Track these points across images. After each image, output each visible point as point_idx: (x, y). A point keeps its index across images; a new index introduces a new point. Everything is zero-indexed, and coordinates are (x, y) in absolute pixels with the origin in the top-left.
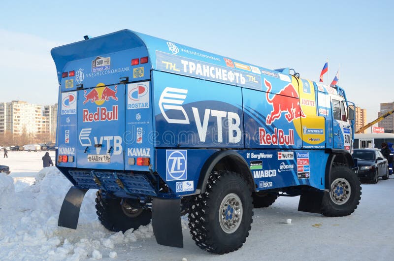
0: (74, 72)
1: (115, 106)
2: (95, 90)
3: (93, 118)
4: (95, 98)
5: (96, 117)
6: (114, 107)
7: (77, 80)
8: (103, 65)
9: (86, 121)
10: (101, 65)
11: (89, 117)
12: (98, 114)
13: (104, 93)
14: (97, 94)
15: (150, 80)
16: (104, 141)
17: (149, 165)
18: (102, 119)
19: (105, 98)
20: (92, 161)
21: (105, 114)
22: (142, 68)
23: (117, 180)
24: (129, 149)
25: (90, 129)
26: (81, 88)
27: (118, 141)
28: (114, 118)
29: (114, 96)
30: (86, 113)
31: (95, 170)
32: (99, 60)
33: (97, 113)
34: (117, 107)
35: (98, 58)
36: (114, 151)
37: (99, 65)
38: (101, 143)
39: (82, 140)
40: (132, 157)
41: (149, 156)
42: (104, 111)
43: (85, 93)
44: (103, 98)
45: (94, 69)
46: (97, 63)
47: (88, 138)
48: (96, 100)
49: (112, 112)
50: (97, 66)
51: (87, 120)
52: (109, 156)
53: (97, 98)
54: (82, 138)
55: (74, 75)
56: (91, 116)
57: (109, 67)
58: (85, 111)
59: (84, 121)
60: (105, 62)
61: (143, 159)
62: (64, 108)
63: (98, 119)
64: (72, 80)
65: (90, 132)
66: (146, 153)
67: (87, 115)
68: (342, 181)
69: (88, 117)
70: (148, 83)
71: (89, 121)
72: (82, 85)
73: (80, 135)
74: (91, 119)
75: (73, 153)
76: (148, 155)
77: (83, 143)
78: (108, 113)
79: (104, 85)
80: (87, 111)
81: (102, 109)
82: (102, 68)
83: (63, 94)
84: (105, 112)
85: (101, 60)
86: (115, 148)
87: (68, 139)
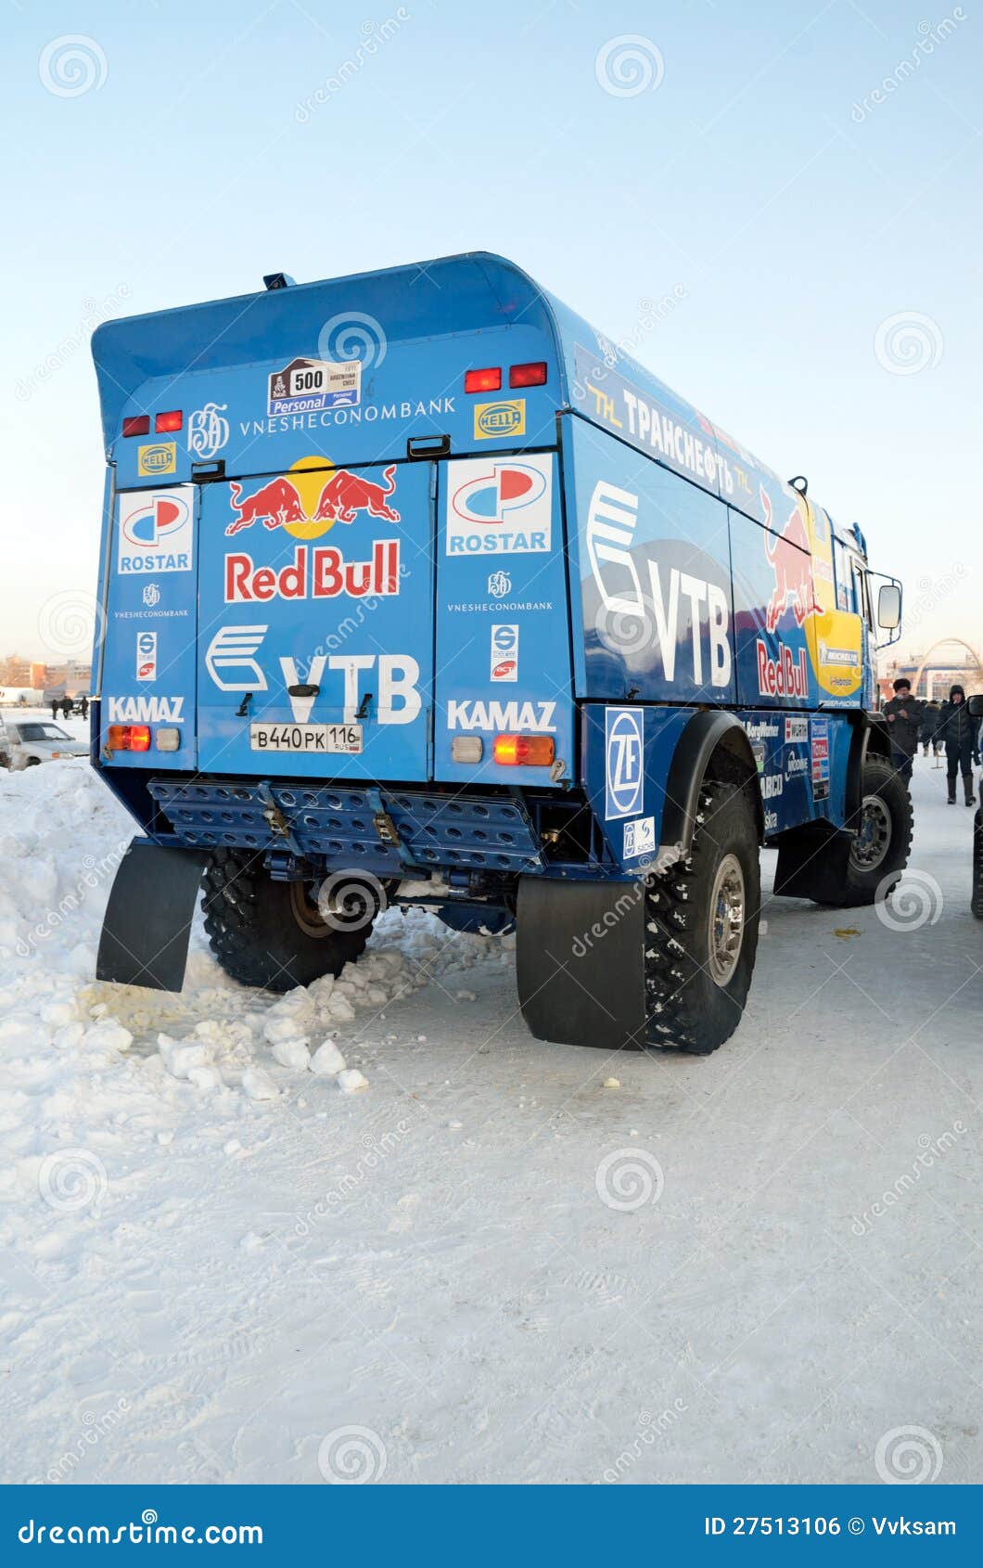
0: (179, 415)
1: (386, 543)
2: (283, 483)
3: (276, 588)
4: (283, 513)
5: (292, 582)
6: (380, 548)
7: (192, 443)
8: (323, 390)
9: (238, 597)
10: (314, 389)
11: (257, 584)
12: (299, 574)
13: (330, 492)
14: (292, 495)
15: (557, 448)
16: (327, 671)
17: (550, 765)
18: (320, 590)
19: (332, 514)
20: (271, 746)
21: (332, 571)
22: (519, 404)
23: (379, 816)
24: (452, 704)
25: (263, 628)
26: (211, 475)
27: (398, 675)
28: (378, 589)
29: (378, 504)
30: (239, 569)
31: (277, 781)
32: (304, 371)
33: (295, 567)
34: (393, 547)
35: (301, 365)
36: (380, 712)
37: (304, 391)
38: (314, 678)
39: (218, 670)
40: (467, 734)
41: (553, 729)
42: (327, 562)
43: (236, 494)
44: (325, 511)
45: (278, 405)
46: (293, 383)
47: (252, 663)
48: (289, 519)
49: (372, 564)
50: (293, 392)
51: (246, 595)
52: (357, 731)
53: (294, 513)
54: (220, 663)
55: (180, 427)
56: (264, 579)
57: (353, 398)
58: (232, 561)
59: (231, 596)
60: (333, 378)
61: (524, 741)
62: (128, 548)
63: (299, 590)
64: (172, 447)
65: (259, 640)
66: (538, 719)
67: (242, 577)
68: (875, 804)
69: (248, 583)
70: (547, 460)
71: (255, 598)
72: (221, 464)
73: (212, 651)
74: (264, 589)
75: (175, 718)
76: (544, 726)
77: (225, 681)
78: (350, 571)
79: (329, 464)
80: (244, 561)
81: (320, 555)
82: (320, 403)
83: (125, 498)
84: (336, 563)
85: (313, 371)
86: (384, 700)
87: (149, 666)
